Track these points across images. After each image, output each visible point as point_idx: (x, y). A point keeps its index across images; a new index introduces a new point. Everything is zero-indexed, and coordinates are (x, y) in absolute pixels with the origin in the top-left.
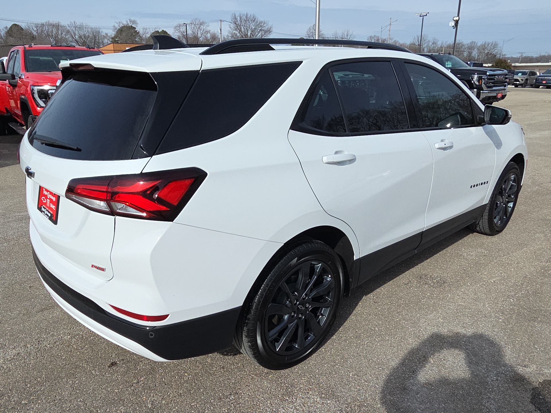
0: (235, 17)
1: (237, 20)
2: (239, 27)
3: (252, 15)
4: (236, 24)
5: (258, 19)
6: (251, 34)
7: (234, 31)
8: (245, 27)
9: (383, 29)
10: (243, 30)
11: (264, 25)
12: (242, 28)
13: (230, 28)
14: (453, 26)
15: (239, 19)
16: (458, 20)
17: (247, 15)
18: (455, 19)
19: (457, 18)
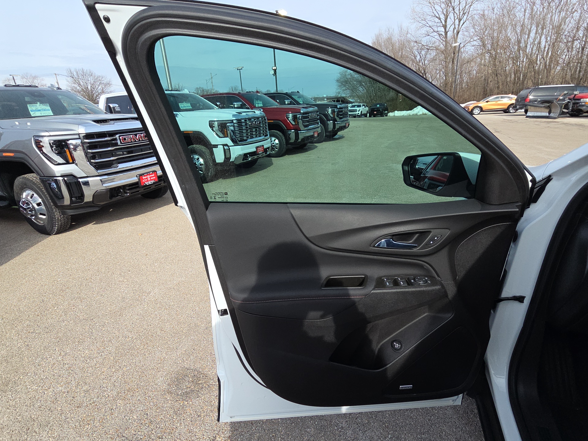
0: (71, 72)
1: (73, 75)
2: (77, 81)
3: (88, 70)
4: (73, 78)
5: (95, 73)
6: (91, 87)
7: (73, 85)
8: (84, 81)
9: (207, 82)
10: (81, 83)
11: (103, 79)
12: (81, 82)
13: (68, 81)
14: (273, 74)
15: (75, 74)
16: (276, 69)
17: (82, 70)
18: (273, 68)
19: (275, 68)
